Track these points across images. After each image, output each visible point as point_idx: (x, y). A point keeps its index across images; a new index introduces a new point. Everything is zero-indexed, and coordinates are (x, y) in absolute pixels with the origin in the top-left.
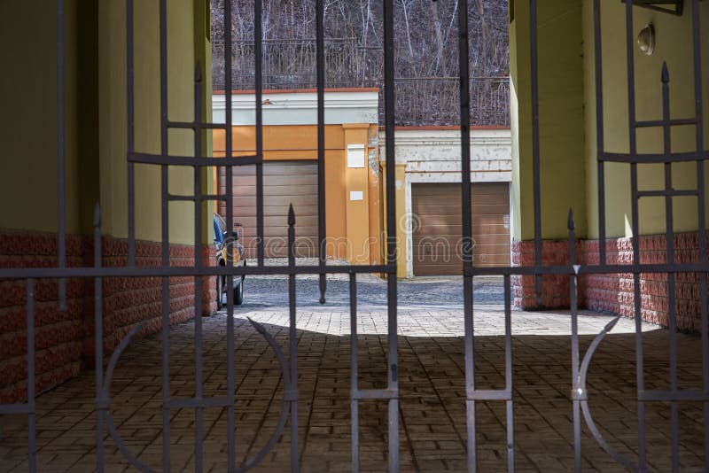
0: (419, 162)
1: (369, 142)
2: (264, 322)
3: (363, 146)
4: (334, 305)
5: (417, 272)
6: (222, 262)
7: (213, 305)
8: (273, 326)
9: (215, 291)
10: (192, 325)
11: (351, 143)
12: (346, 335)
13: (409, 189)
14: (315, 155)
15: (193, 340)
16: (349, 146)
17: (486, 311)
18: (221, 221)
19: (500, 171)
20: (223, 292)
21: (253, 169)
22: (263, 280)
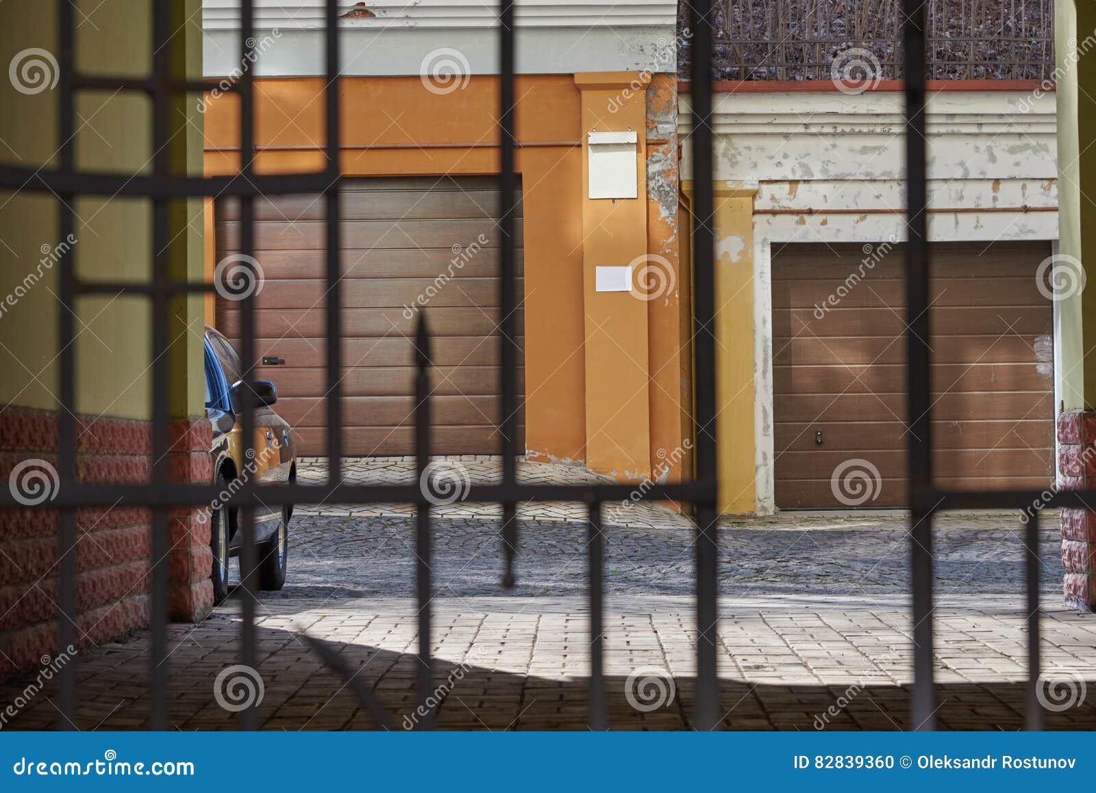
0: (795, 182)
1: (649, 125)
2: (345, 640)
3: (632, 137)
4: (546, 593)
5: (787, 499)
6: (228, 469)
7: (202, 590)
8: (370, 651)
9: (208, 550)
10: (140, 646)
11: (600, 129)
12: (576, 680)
13: (763, 262)
14: (488, 163)
15: (143, 690)
16: (595, 137)
17: (983, 613)
18: (224, 350)
19: (1026, 210)
20: (230, 554)
21: (315, 204)
22: (344, 520)
